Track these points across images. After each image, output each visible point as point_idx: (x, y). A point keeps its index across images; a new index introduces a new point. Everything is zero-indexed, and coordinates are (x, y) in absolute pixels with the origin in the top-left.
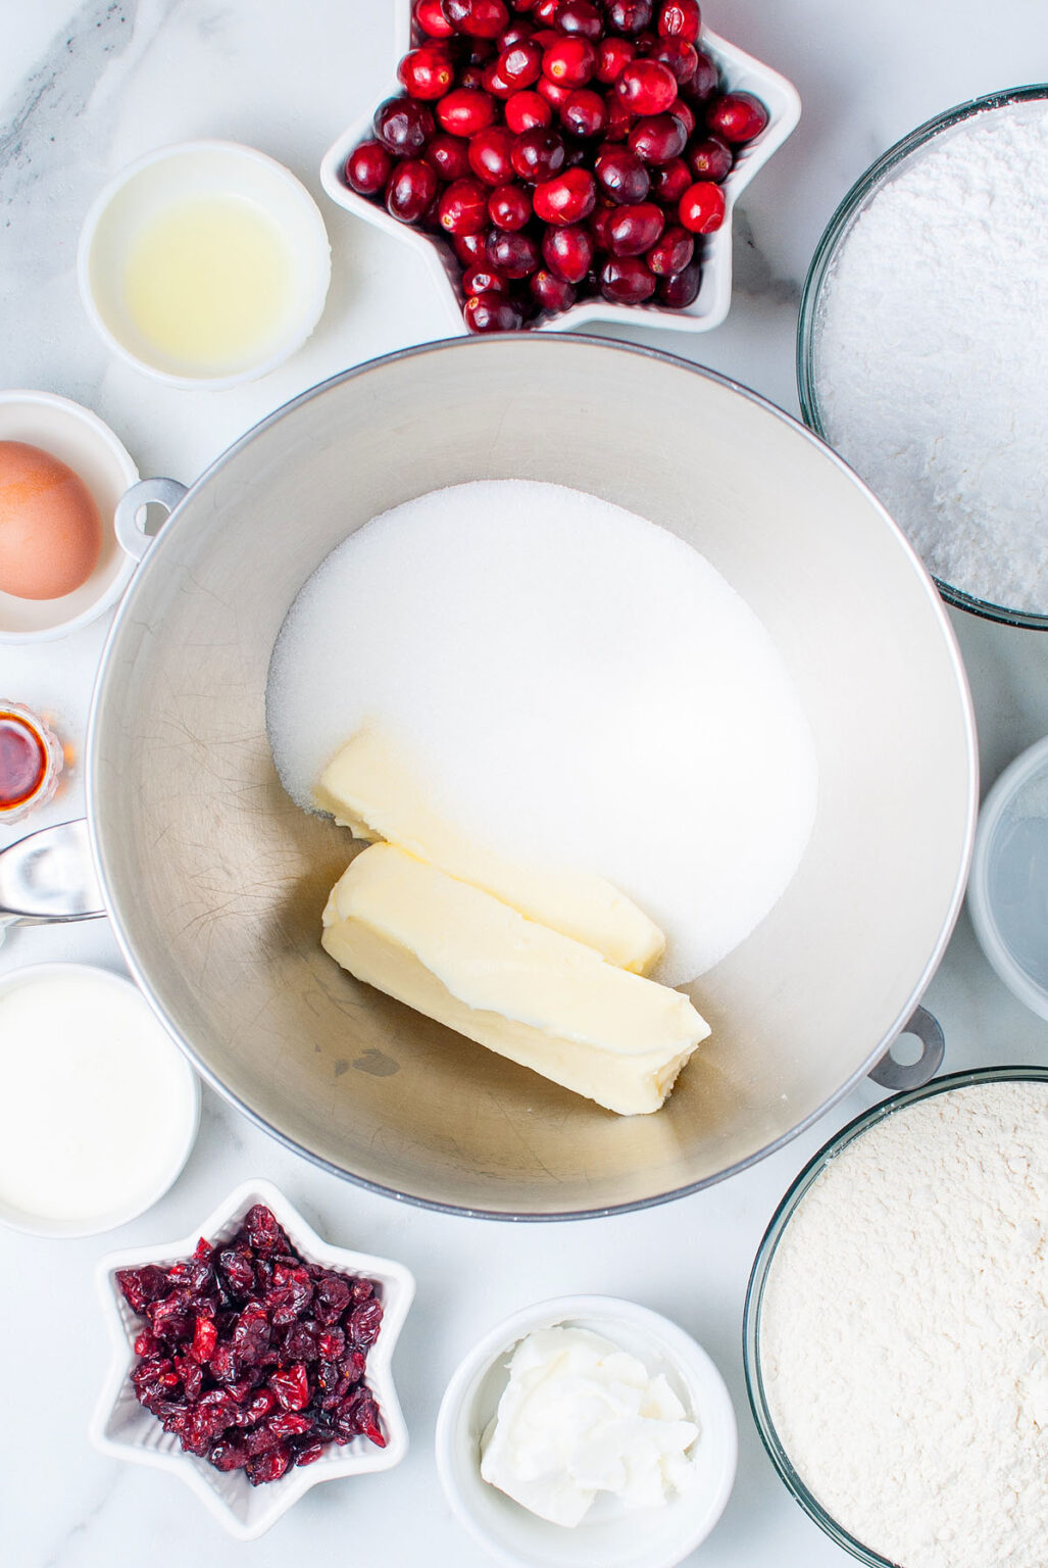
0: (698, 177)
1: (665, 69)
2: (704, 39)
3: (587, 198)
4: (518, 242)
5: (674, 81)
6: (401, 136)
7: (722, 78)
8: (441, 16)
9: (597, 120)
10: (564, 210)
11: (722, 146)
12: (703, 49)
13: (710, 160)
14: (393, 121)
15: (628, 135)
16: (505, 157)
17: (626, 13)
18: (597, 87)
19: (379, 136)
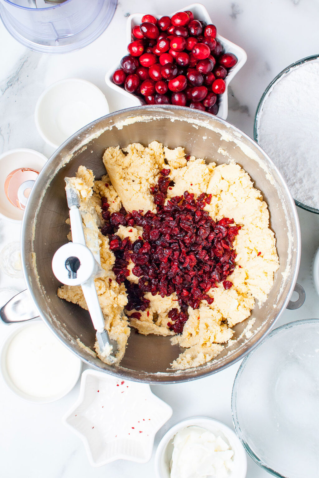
0: (217, 78)
1: (207, 46)
2: (218, 37)
3: (184, 83)
4: (164, 97)
5: (209, 49)
6: (129, 67)
7: (224, 49)
8: (140, 32)
9: (187, 61)
10: (177, 87)
11: (224, 69)
12: (217, 41)
13: (220, 73)
14: (126, 63)
15: (196, 65)
16: (159, 73)
17: (195, 30)
18: (186, 51)
19: (122, 67)
